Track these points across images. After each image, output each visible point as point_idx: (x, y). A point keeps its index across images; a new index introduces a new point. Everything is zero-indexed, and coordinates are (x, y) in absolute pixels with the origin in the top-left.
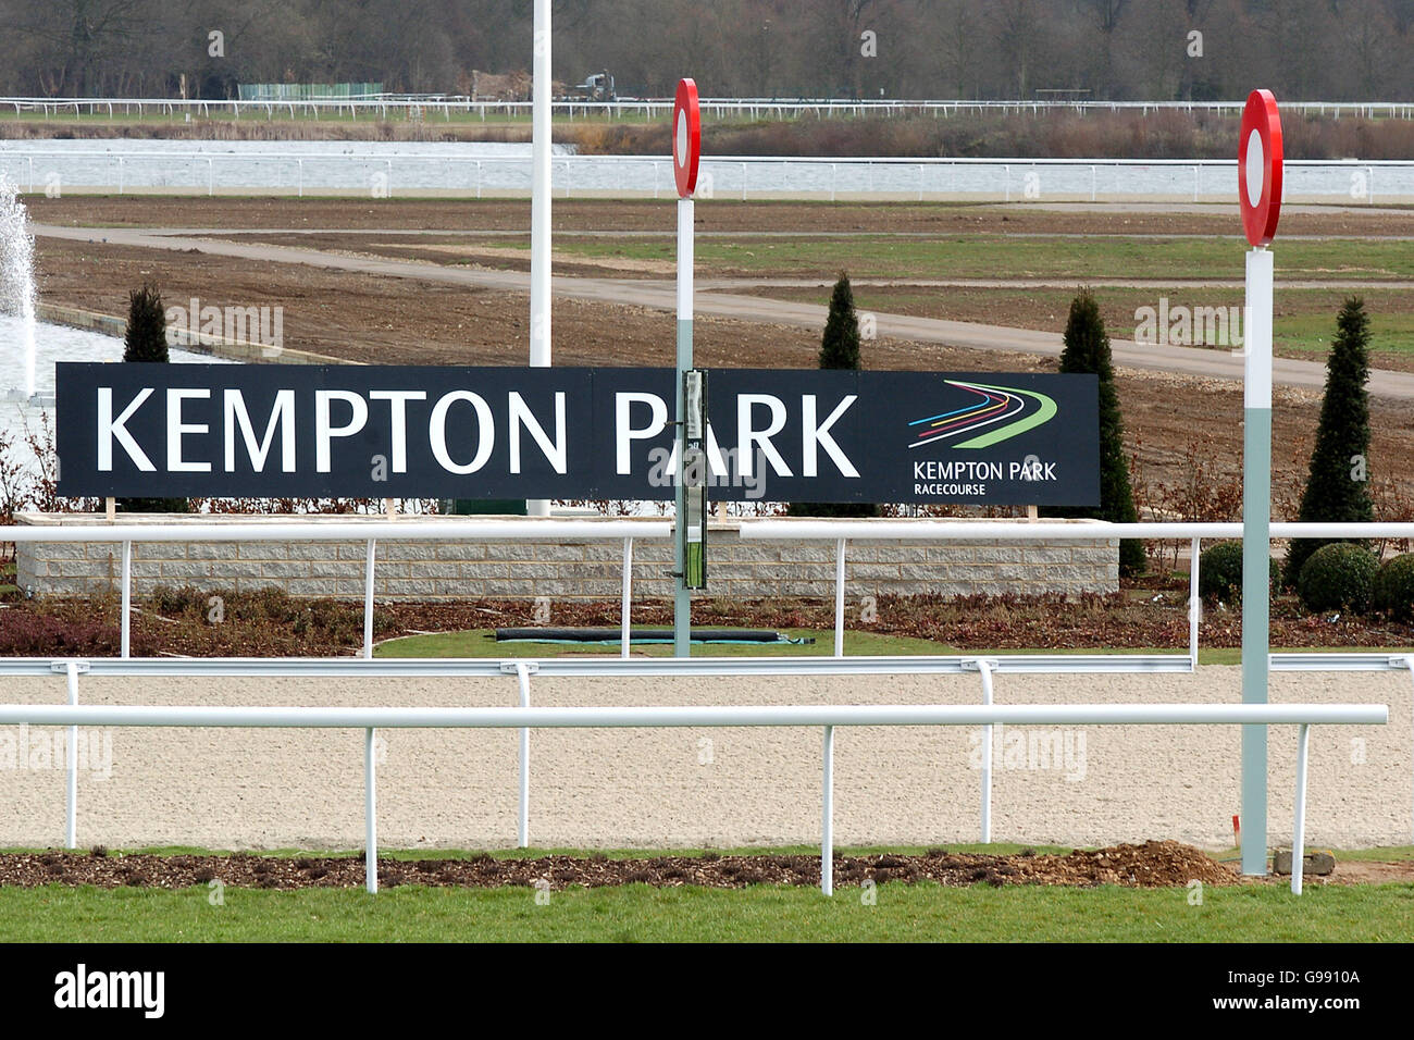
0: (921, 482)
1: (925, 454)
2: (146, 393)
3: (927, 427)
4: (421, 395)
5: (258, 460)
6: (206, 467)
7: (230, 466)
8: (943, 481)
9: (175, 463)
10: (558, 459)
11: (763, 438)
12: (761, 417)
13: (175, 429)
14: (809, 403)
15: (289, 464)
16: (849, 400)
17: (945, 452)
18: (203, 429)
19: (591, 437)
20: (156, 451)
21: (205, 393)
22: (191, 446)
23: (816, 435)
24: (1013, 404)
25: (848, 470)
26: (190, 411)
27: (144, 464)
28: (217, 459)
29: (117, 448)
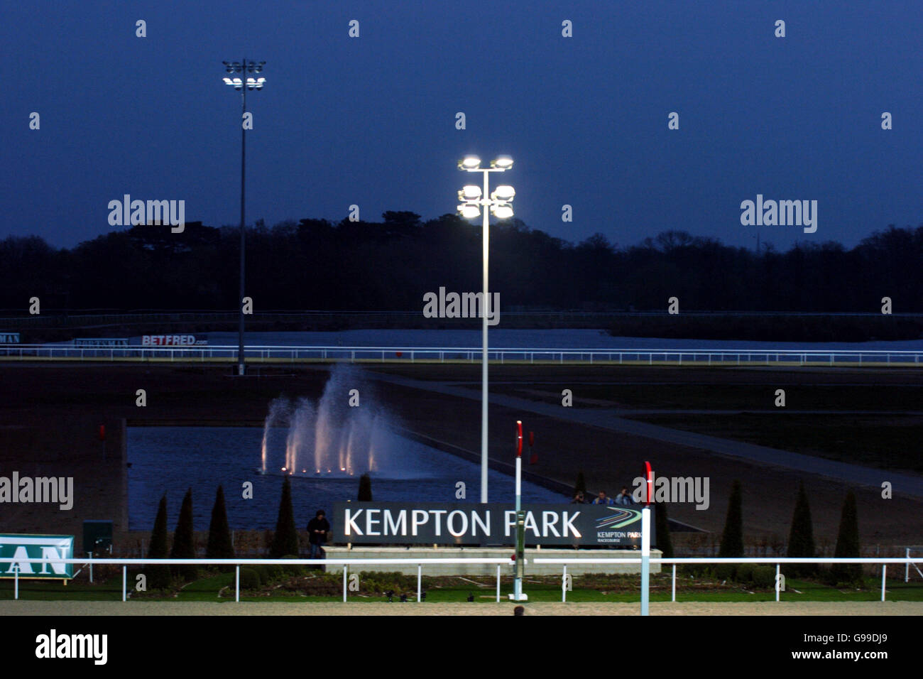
0: (601, 538)
1: (602, 530)
2: (360, 511)
3: (602, 521)
4: (445, 512)
5: (395, 532)
6: (378, 534)
7: (386, 533)
8: (607, 538)
9: (369, 532)
10: (487, 531)
11: (551, 525)
12: (550, 519)
13: (369, 522)
14: (565, 514)
15: (404, 533)
16: (577, 513)
17: (607, 529)
18: (378, 522)
19: (497, 524)
20: (364, 529)
21: (378, 511)
22: (374, 528)
23: (567, 524)
24: (629, 514)
25: (577, 534)
26: (374, 516)
27: (359, 532)
28: (381, 530)
29: (352, 529)
